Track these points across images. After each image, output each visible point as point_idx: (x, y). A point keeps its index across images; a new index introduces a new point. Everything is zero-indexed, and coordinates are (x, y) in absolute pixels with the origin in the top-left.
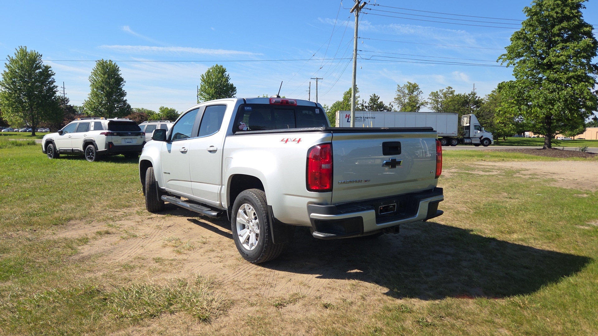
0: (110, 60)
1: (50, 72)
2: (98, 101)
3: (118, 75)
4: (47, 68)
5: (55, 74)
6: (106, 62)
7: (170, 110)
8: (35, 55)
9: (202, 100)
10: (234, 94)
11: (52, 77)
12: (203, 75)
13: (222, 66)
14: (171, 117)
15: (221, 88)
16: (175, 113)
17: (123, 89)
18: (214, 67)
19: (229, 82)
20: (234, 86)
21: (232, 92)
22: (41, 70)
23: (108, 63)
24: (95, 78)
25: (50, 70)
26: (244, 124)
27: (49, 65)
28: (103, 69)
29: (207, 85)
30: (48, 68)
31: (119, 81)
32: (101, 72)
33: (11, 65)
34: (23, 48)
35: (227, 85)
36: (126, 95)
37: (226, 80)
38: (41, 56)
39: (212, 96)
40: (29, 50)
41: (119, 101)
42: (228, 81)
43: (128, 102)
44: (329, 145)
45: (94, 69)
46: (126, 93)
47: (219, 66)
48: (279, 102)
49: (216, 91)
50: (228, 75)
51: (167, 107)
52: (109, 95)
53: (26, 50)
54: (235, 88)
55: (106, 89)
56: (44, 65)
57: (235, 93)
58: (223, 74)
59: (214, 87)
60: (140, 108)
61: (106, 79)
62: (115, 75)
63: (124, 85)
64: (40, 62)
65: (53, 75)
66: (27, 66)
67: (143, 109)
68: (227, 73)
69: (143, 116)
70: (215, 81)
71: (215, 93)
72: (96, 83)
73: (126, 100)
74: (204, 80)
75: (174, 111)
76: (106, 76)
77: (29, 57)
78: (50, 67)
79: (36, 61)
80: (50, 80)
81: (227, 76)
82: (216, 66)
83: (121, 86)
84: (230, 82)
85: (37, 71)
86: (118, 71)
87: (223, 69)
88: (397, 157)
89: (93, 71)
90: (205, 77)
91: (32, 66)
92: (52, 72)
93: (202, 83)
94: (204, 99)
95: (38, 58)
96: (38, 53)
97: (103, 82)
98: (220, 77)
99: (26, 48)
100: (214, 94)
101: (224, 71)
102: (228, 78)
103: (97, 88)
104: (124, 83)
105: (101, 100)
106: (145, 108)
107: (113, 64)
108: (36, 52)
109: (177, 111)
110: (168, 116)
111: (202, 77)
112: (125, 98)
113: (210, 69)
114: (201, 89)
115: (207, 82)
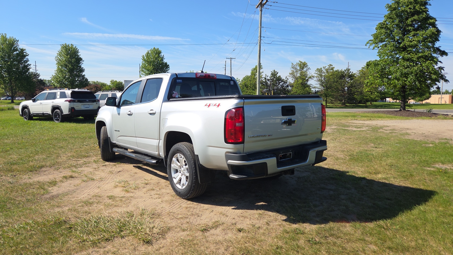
0: (72, 44)
1: (25, 54)
2: (63, 76)
3: (78, 56)
4: (22, 50)
5: (29, 55)
6: (68, 46)
7: (118, 83)
8: (13, 40)
10: (168, 70)
11: (27, 57)
12: (143, 56)
13: (158, 49)
14: (119, 88)
15: (157, 66)
16: (122, 85)
17: (82, 66)
18: (153, 49)
19: (163, 61)
20: (168, 64)
21: (166, 68)
22: (18, 52)
23: (70, 46)
24: (60, 58)
25: (25, 52)
26: (176, 93)
27: (24, 48)
28: (66, 51)
29: (147, 63)
30: (24, 51)
31: (79, 60)
32: (65, 54)
34: (3, 35)
35: (163, 63)
36: (84, 71)
37: (161, 59)
38: (18, 41)
39: (150, 72)
40: (8, 37)
41: (79, 76)
42: (163, 60)
43: (86, 77)
44: (241, 109)
45: (59, 51)
46: (84, 69)
47: (156, 48)
48: (203, 76)
50: (163, 56)
52: (71, 71)
53: (6, 37)
54: (169, 65)
55: (69, 67)
56: (20, 48)
57: (169, 70)
58: (159, 55)
59: (153, 65)
60: (95, 81)
61: (69, 59)
62: (75, 56)
63: (83, 63)
64: (17, 46)
65: (27, 56)
66: (7, 49)
67: (98, 81)
68: (162, 54)
69: (98, 87)
70: (153, 60)
71: (153, 69)
72: (61, 62)
73: (84, 75)
76: (69, 56)
77: (8, 42)
78: (25, 50)
79: (14, 45)
80: (25, 59)
81: (162, 56)
82: (154, 49)
83: (81, 64)
84: (165, 61)
85: (15, 53)
86: (78, 52)
87: (159, 51)
88: (292, 117)
89: (58, 53)
90: (145, 58)
91: (11, 49)
92: (26, 54)
93: (143, 61)
94: (145, 74)
95: (15, 42)
96: (15, 39)
97: (66, 61)
98: (157, 57)
99: (6, 35)
100: (153, 70)
101: (159, 53)
102: (163, 58)
103: (62, 66)
104: (83, 62)
105: (65, 75)
106: (99, 81)
107: (74, 47)
110: (117, 87)
111: (143, 58)
112: (83, 74)
113: (149, 51)
114: (142, 67)
115: (147, 61)
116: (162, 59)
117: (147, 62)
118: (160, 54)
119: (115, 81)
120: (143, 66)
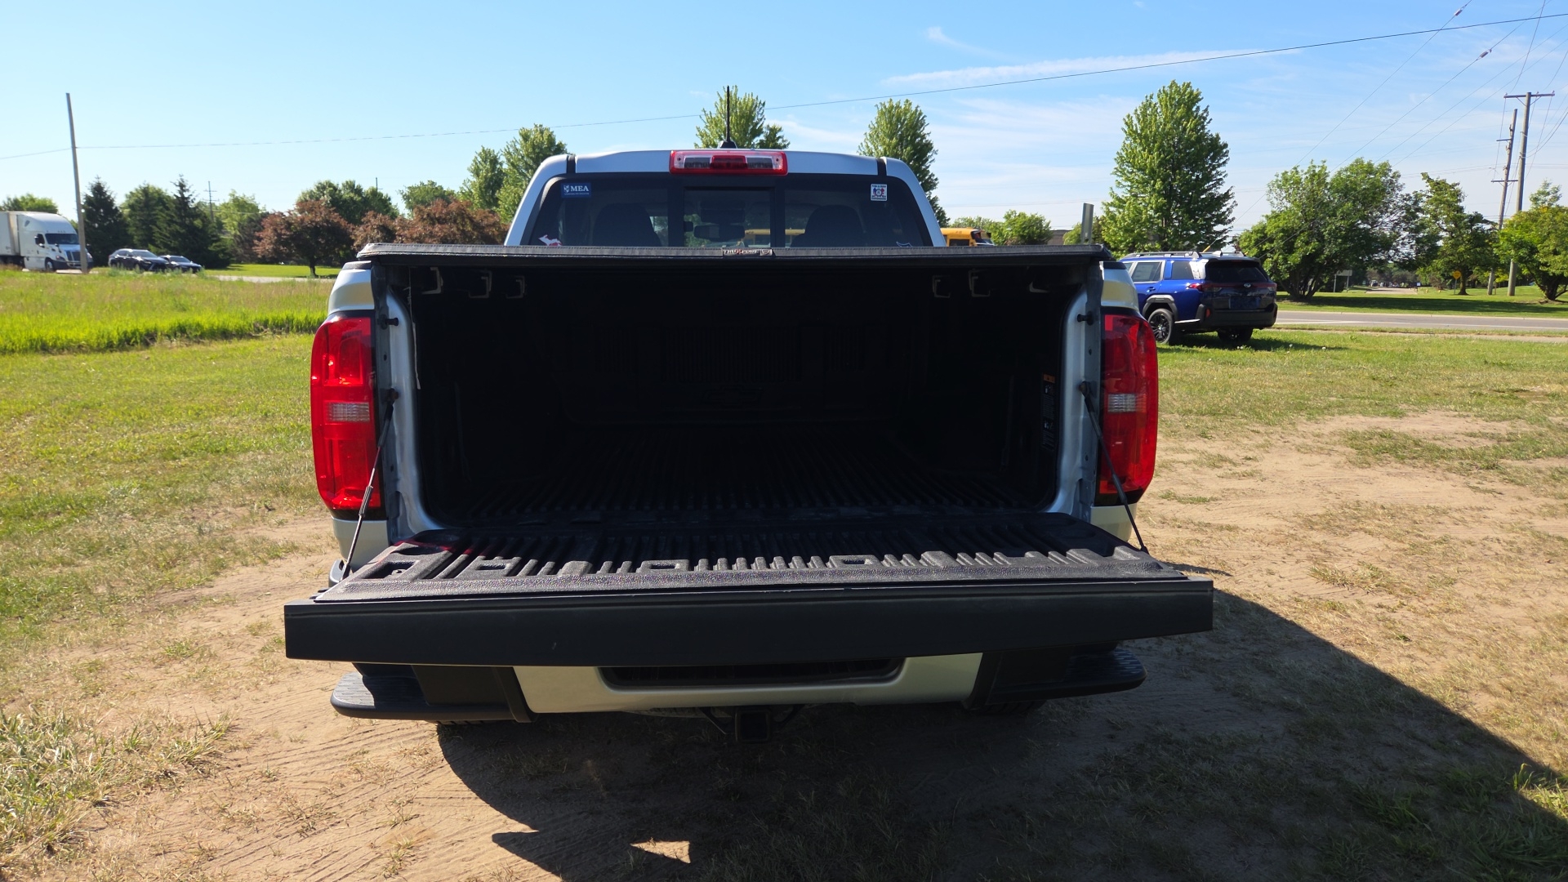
0: (907, 101)
1: (780, 141)
3: (923, 137)
4: (774, 131)
5: (788, 144)
6: (898, 107)
7: (1030, 220)
8: (753, 104)
9: (1124, 186)
10: (1219, 166)
12: (1129, 116)
13: (1188, 85)
14: (1030, 237)
15: (1179, 151)
16: (1041, 225)
17: (931, 170)
18: (1166, 89)
19: (1206, 131)
20: (1221, 142)
21: (1213, 159)
22: (762, 137)
23: (903, 107)
24: (871, 146)
25: (779, 137)
27: (778, 126)
28: (890, 123)
29: (1141, 144)
30: (776, 133)
31: (923, 150)
32: (884, 132)
33: (707, 131)
34: (731, 90)
35: (1201, 138)
36: (935, 185)
37: (1196, 125)
38: (764, 104)
39: (1149, 174)
40: (741, 96)
42: (1203, 128)
43: (940, 203)
45: (871, 126)
46: (936, 179)
47: (1180, 84)
49: (1164, 159)
50: (1206, 110)
51: (1023, 211)
53: (735, 95)
54: (1226, 146)
56: (768, 126)
57: (1224, 163)
58: (1189, 109)
59: (1161, 146)
61: (894, 148)
62: (916, 135)
63: (933, 161)
64: (761, 119)
66: (735, 131)
67: (980, 219)
68: (1202, 105)
70: (1164, 129)
71: (1160, 165)
73: (935, 199)
74: (1132, 133)
75: (1039, 221)
76: (894, 141)
77: (741, 108)
78: (780, 129)
79: (753, 119)
81: (1200, 112)
82: (1171, 87)
83: (927, 164)
84: (1211, 129)
85: (755, 140)
86: (922, 125)
87: (1191, 93)
90: (1135, 121)
91: (745, 132)
92: (783, 141)
93: (1127, 138)
94: (1129, 183)
95: (757, 110)
96: (757, 98)
98: (1181, 118)
99: (737, 91)
100: (1159, 167)
101: (1194, 99)
102: (1205, 119)
104: (934, 155)
106: (984, 217)
107: (913, 109)
108: (754, 98)
109: (1047, 221)
110: (1022, 237)
111: (1126, 123)
112: (934, 193)
113: (1151, 97)
114: (1121, 157)
115: (1139, 135)
116: (1201, 121)
117: (1138, 141)
118: (1194, 104)
119: (1019, 216)
120: (1124, 154)
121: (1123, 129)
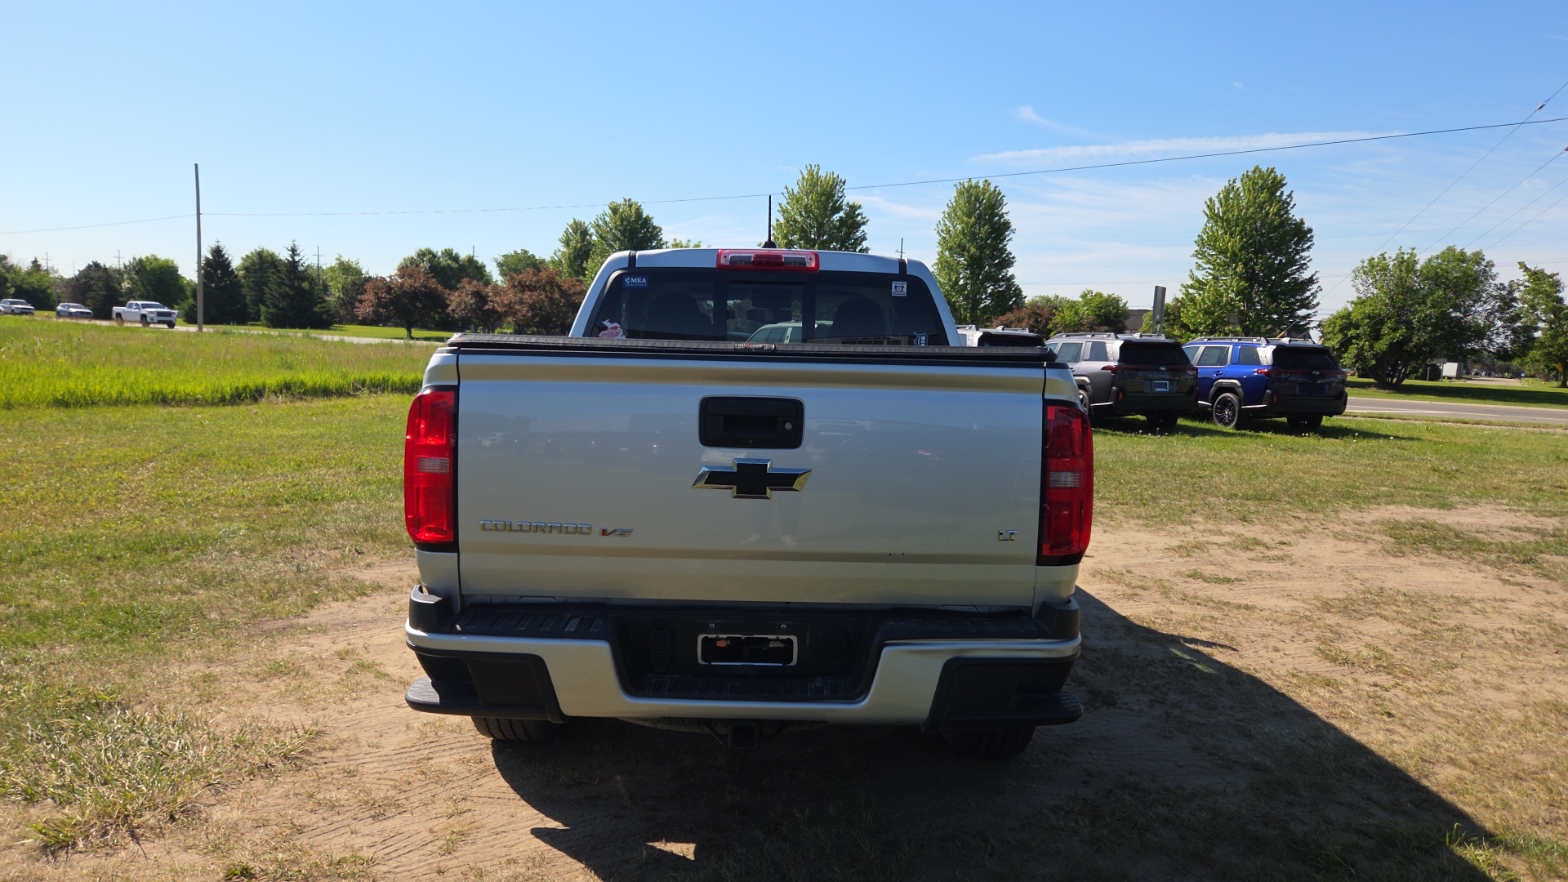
0: (986, 181)
1: (858, 218)
2: (950, 280)
3: (1002, 216)
4: (853, 209)
5: (867, 221)
6: (977, 187)
7: (1106, 300)
8: (834, 182)
9: (1205, 269)
10: (1303, 250)
11: (862, 228)
12: (1210, 200)
13: (1272, 171)
14: (1106, 316)
15: (1262, 235)
16: (1118, 305)
17: (1009, 248)
18: (1250, 174)
19: (1290, 216)
20: (1306, 226)
21: (1297, 244)
22: (842, 214)
23: (982, 186)
24: (949, 224)
25: (859, 214)
26: (615, 328)
27: (858, 203)
28: (969, 202)
29: (1222, 227)
30: (856, 210)
31: (1000, 229)
32: (963, 211)
33: (789, 207)
34: (813, 168)
35: (1284, 222)
36: (1012, 263)
37: (1279, 210)
38: (844, 183)
39: (1231, 258)
40: (822, 174)
41: (995, 280)
42: (1287, 212)
43: (1016, 281)
45: (950, 205)
46: (1013, 258)
47: (1264, 169)
48: (747, 263)
49: (1245, 243)
50: (1290, 196)
51: (1099, 291)
52: (975, 264)
53: (817, 173)
54: (1310, 231)
55: (968, 252)
56: (848, 203)
57: (1309, 248)
58: (1272, 194)
59: (1244, 230)
60: (1051, 295)
61: (972, 227)
62: (994, 215)
63: (1010, 239)
64: (841, 197)
65: (864, 223)
66: (816, 208)
67: (1058, 297)
68: (1286, 190)
70: (1246, 213)
71: (1242, 248)
72: (950, 236)
73: (1012, 277)
74: (1213, 216)
75: (1117, 301)
76: (972, 219)
77: (822, 186)
78: (859, 207)
79: (834, 196)
80: (858, 234)
81: (1284, 197)
82: (1254, 172)
83: (1005, 242)
84: (1296, 214)
85: (834, 217)
86: (1001, 204)
87: (1275, 178)
88: (776, 459)
89: (947, 210)
90: (1217, 205)
91: (826, 209)
92: (862, 218)
93: (1208, 222)
94: (1210, 266)
95: (838, 188)
96: (838, 177)
97: (964, 235)
98: (1264, 203)
99: (819, 169)
100: (1240, 250)
101: (1278, 184)
102: (1288, 204)
103: (950, 249)
104: (1012, 234)
105: (956, 278)
106: (1061, 295)
107: (992, 189)
108: (835, 176)
109: (1124, 301)
110: (1099, 315)
111: (1208, 206)
112: (1010, 271)
113: (1234, 182)
114: (1203, 240)
115: (1222, 218)
116: (1285, 205)
117: (1220, 224)
118: (1278, 189)
119: (1096, 295)
120: (1205, 237)
121: (1204, 212)
